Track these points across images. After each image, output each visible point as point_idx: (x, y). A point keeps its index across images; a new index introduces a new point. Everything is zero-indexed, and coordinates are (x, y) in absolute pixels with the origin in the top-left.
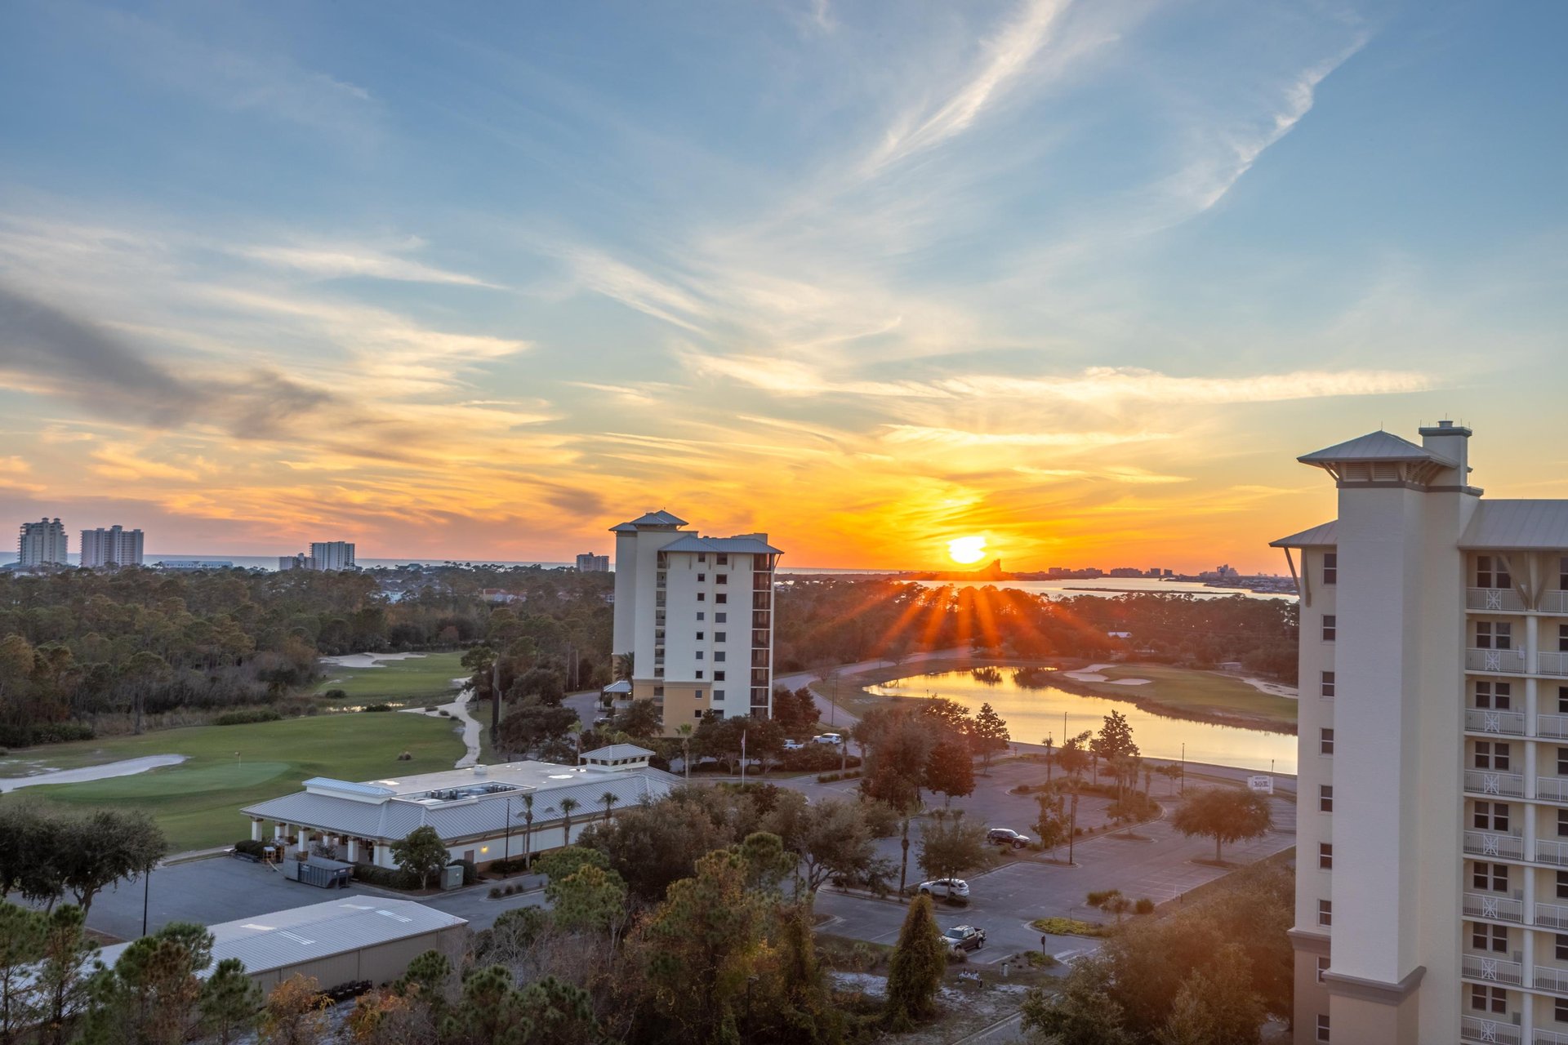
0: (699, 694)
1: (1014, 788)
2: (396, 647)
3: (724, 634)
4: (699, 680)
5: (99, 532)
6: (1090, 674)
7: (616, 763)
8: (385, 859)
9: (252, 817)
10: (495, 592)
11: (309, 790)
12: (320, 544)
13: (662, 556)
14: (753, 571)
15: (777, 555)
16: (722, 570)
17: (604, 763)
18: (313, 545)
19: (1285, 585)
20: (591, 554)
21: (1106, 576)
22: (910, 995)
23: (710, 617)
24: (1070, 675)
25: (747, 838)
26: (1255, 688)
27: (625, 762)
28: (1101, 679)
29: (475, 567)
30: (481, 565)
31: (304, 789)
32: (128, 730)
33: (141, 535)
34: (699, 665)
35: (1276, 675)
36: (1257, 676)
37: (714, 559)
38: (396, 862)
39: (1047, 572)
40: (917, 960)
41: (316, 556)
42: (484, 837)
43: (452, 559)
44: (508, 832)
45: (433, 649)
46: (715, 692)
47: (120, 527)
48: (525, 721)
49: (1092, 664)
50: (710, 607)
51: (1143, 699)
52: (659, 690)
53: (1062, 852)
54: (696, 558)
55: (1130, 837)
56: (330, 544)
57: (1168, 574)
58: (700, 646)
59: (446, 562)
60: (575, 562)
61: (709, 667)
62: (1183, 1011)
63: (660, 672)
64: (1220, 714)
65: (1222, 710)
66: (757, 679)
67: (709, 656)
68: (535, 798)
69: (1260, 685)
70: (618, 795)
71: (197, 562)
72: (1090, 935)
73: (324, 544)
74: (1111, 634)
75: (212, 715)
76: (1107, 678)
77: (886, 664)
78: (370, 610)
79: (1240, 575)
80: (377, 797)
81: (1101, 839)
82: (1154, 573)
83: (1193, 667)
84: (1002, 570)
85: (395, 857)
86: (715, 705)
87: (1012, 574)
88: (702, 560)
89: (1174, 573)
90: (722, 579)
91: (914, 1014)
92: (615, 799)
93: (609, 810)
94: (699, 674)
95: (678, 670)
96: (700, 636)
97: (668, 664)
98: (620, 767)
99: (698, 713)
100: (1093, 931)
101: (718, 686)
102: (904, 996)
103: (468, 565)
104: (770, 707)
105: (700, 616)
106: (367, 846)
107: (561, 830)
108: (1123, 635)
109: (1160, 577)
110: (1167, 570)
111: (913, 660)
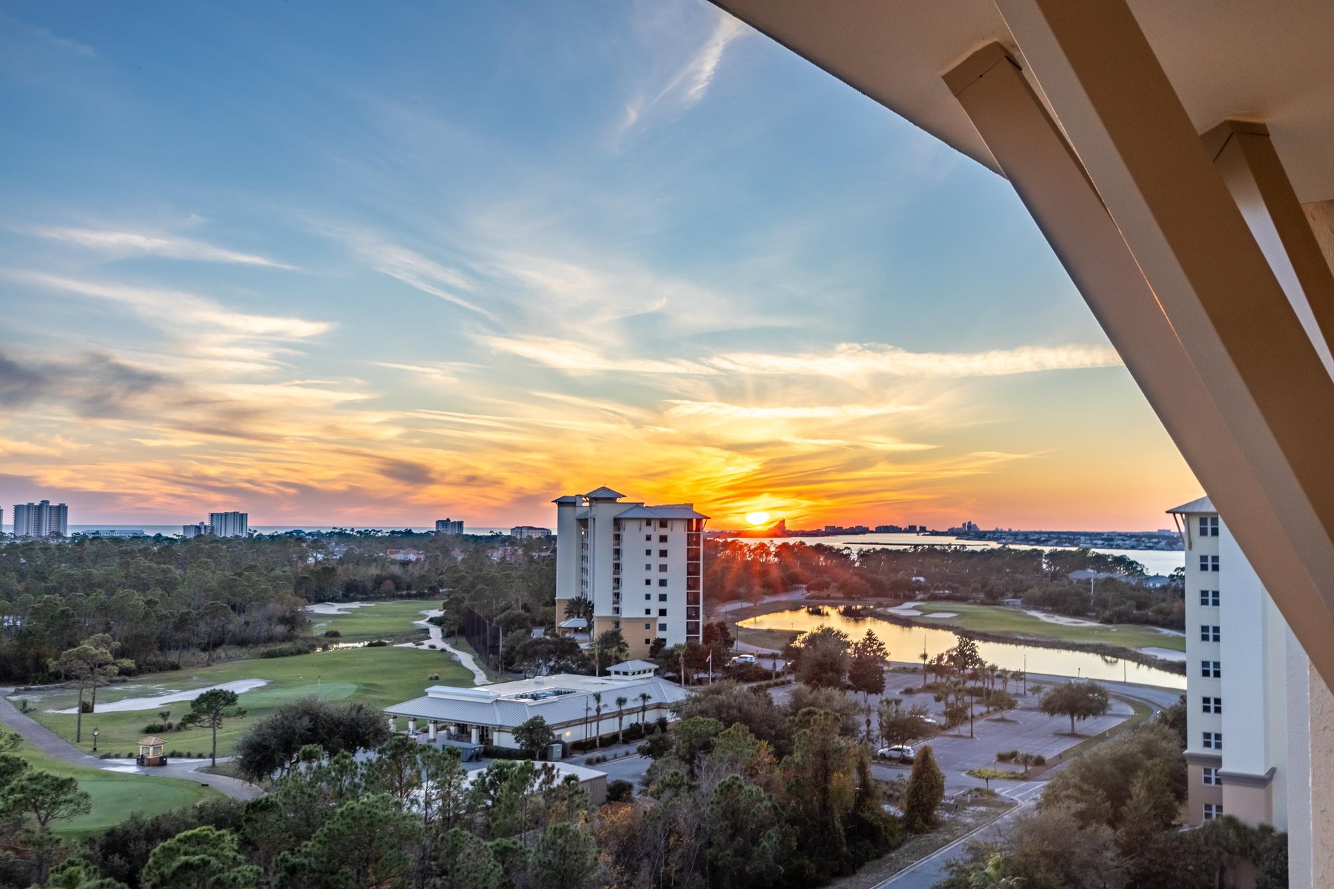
0: (648, 627)
1: (902, 690)
2: (346, 598)
3: (666, 580)
4: (648, 616)
5: (30, 506)
6: (905, 609)
7: (634, 674)
8: (505, 741)
9: (389, 715)
10: (397, 553)
11: (430, 695)
12: (217, 514)
13: (617, 522)
14: (686, 532)
15: (704, 520)
16: (663, 532)
17: (625, 674)
18: (212, 515)
19: (1023, 538)
20: (448, 520)
21: (872, 532)
22: (923, 810)
23: (655, 568)
24: (891, 610)
25: (800, 712)
26: (1038, 618)
27: (639, 673)
28: (918, 613)
29: (358, 532)
30: (363, 530)
31: (427, 694)
32: (198, 663)
33: (66, 508)
34: (648, 604)
35: (1051, 609)
36: (1036, 609)
37: (658, 524)
38: (518, 742)
39: (824, 530)
40: (927, 786)
41: (214, 524)
42: (568, 725)
43: (339, 525)
44: (586, 721)
45: (377, 599)
46: (660, 625)
47: (48, 502)
48: (539, 647)
49: (906, 601)
50: (655, 560)
51: (957, 628)
52: (617, 624)
53: (964, 729)
54: (644, 523)
55: (1003, 720)
56: (226, 514)
57: (923, 529)
58: (648, 590)
59: (334, 528)
60: (435, 526)
61: (655, 605)
62: (1138, 796)
63: (617, 610)
64: (1022, 638)
65: (1023, 634)
66: (692, 614)
67: (655, 597)
68: (603, 697)
69: (1041, 616)
70: (651, 695)
71: (113, 531)
72: (1011, 779)
73: (221, 514)
74: (914, 579)
75: (255, 651)
76: (921, 613)
77: (745, 605)
78: (328, 568)
79: (981, 530)
80: (489, 698)
81: (982, 722)
82: (912, 529)
83: (982, 603)
84: (787, 529)
85: (516, 738)
86: (661, 635)
87: (797, 532)
88: (649, 524)
89: (927, 529)
90: (663, 539)
91: (926, 822)
92: (649, 697)
93: (644, 706)
94: (648, 612)
95: (632, 609)
96: (648, 582)
97: (623, 605)
98: (637, 677)
99: (647, 641)
100: (1010, 776)
101: (662, 620)
102: (919, 811)
103: (352, 530)
104: (701, 635)
105: (648, 567)
106: (484, 732)
107: (617, 719)
108: (922, 579)
109: (918, 533)
110: (920, 527)
111: (765, 601)
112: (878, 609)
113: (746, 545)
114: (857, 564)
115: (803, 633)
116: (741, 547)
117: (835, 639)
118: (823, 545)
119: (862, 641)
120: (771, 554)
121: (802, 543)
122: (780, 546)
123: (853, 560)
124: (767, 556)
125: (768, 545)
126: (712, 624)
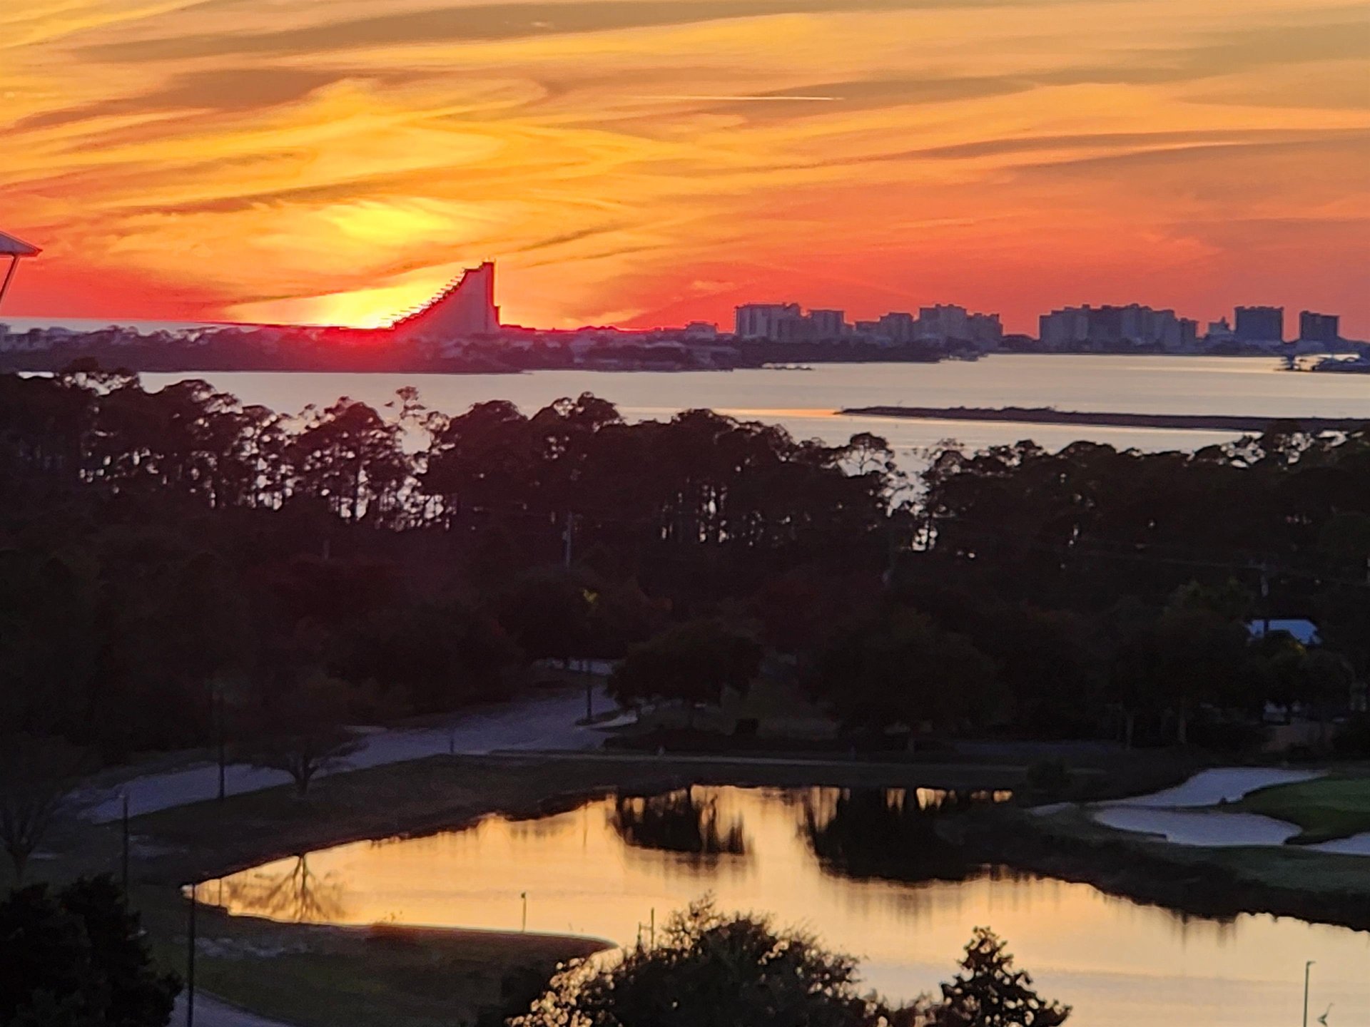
21: (1019, 343)
28: (1274, 835)
39: (729, 328)
49: (1206, 762)
57: (1320, 330)
74: (1256, 627)
76: (1293, 831)
82: (1253, 330)
87: (565, 338)
89: (1344, 333)
108: (1302, 630)
109: (1289, 352)
110: (1306, 318)
111: (362, 760)
112: (1040, 810)
113: (255, 414)
114: (924, 538)
115: (586, 948)
116: (227, 427)
117: (779, 984)
118: (719, 423)
119: (938, 997)
120: (403, 471)
121: (596, 409)
122: (457, 423)
123: (901, 513)
124: (376, 486)
125: (388, 418)
126: (38, 890)
